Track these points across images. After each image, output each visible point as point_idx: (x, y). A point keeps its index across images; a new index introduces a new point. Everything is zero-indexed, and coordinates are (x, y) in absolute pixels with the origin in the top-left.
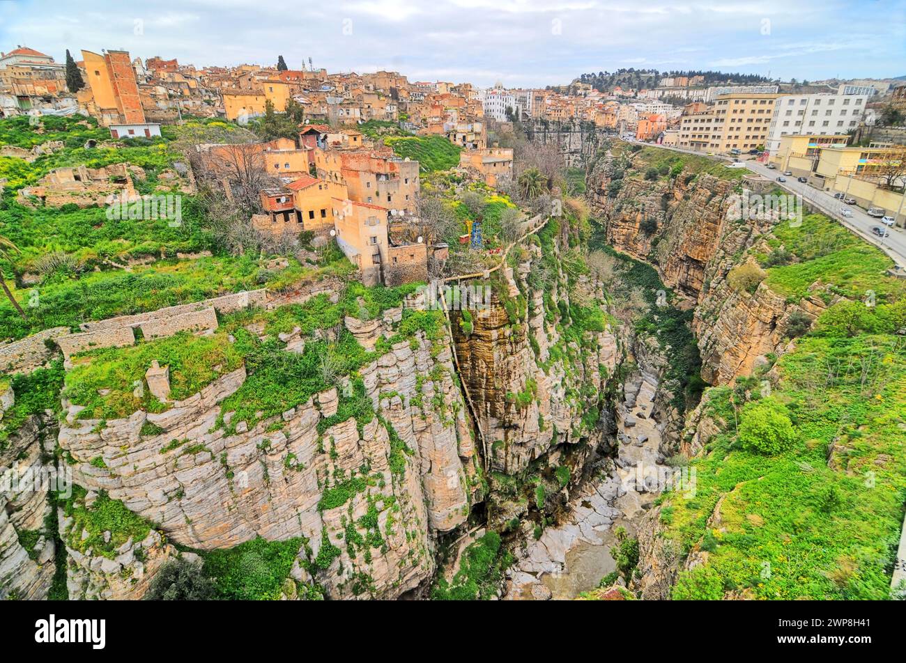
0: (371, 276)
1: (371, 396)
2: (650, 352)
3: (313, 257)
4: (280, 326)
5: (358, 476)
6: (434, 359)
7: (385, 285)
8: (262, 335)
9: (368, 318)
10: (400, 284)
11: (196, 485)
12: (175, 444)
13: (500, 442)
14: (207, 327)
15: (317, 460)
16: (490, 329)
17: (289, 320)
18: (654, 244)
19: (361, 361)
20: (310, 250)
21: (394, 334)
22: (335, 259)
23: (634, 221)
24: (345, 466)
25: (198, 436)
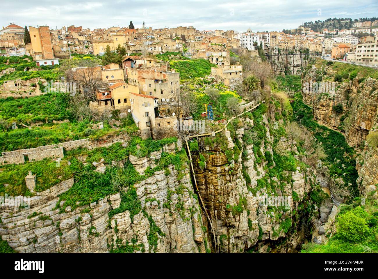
0: (145, 133)
1: (140, 200)
2: (338, 187)
3: (118, 123)
4: (94, 158)
5: (131, 244)
6: (179, 182)
7: (153, 139)
8: (84, 162)
9: (141, 156)
10: (162, 139)
11: (43, 236)
12: (35, 214)
13: (225, 235)
14: (58, 157)
15: (107, 232)
16: (216, 166)
17: (99, 155)
18: (342, 120)
19: (136, 180)
20: (117, 120)
21: (156, 166)
22: (129, 124)
23: (329, 106)
24: (123, 237)
25: (47, 211)
